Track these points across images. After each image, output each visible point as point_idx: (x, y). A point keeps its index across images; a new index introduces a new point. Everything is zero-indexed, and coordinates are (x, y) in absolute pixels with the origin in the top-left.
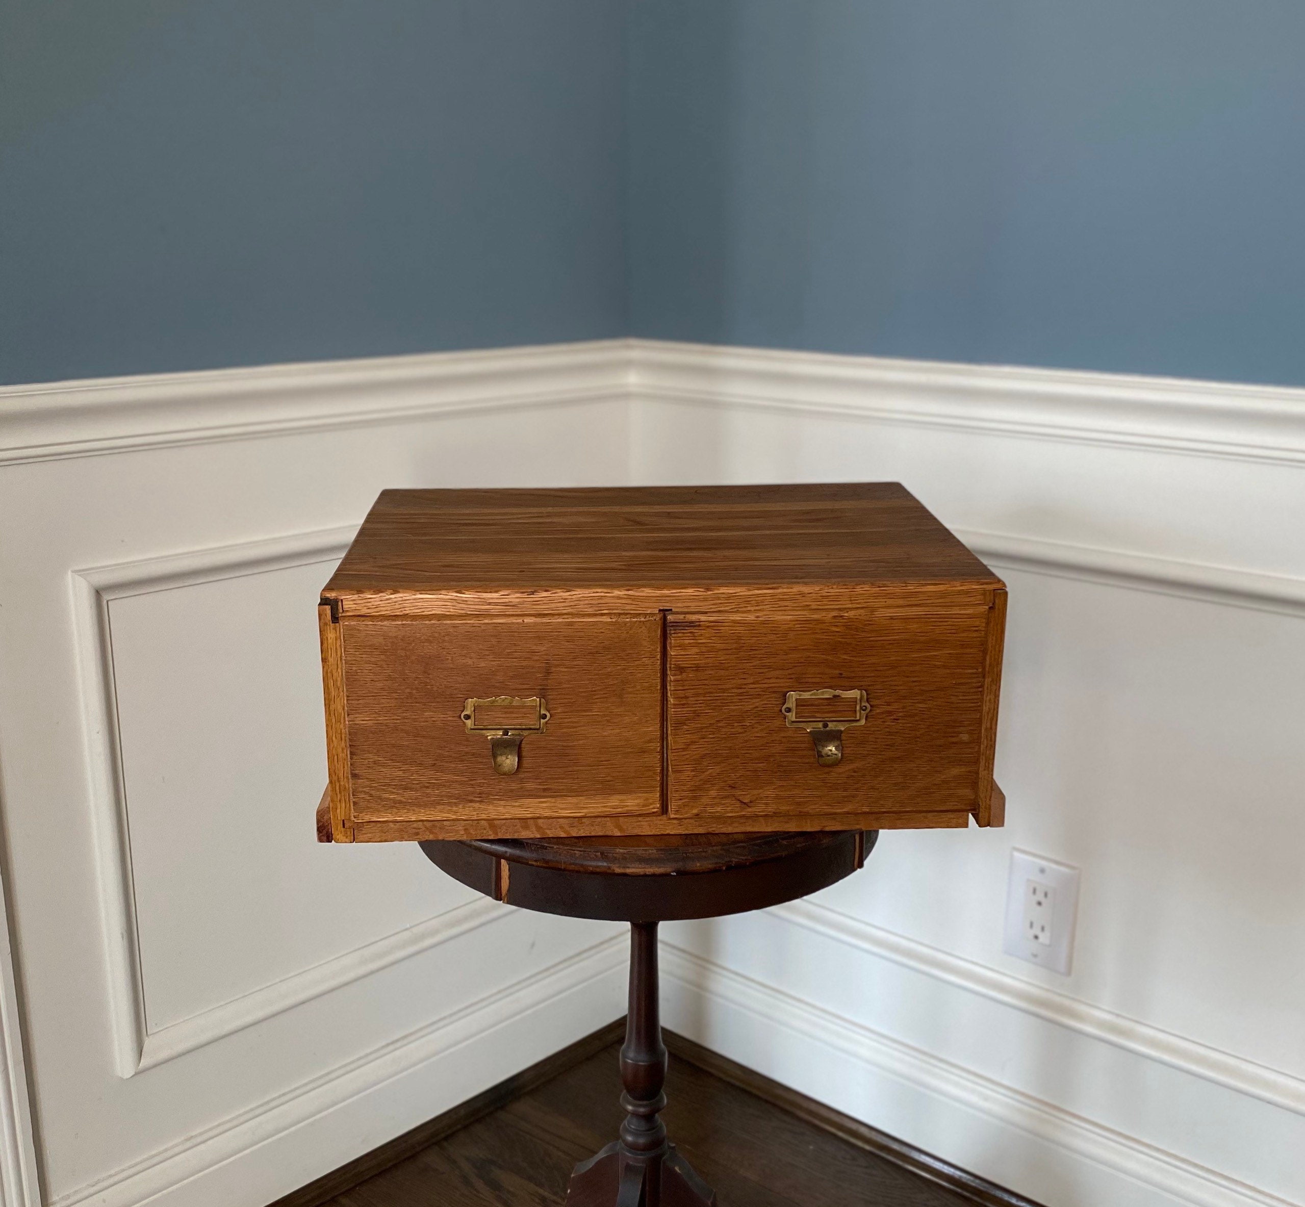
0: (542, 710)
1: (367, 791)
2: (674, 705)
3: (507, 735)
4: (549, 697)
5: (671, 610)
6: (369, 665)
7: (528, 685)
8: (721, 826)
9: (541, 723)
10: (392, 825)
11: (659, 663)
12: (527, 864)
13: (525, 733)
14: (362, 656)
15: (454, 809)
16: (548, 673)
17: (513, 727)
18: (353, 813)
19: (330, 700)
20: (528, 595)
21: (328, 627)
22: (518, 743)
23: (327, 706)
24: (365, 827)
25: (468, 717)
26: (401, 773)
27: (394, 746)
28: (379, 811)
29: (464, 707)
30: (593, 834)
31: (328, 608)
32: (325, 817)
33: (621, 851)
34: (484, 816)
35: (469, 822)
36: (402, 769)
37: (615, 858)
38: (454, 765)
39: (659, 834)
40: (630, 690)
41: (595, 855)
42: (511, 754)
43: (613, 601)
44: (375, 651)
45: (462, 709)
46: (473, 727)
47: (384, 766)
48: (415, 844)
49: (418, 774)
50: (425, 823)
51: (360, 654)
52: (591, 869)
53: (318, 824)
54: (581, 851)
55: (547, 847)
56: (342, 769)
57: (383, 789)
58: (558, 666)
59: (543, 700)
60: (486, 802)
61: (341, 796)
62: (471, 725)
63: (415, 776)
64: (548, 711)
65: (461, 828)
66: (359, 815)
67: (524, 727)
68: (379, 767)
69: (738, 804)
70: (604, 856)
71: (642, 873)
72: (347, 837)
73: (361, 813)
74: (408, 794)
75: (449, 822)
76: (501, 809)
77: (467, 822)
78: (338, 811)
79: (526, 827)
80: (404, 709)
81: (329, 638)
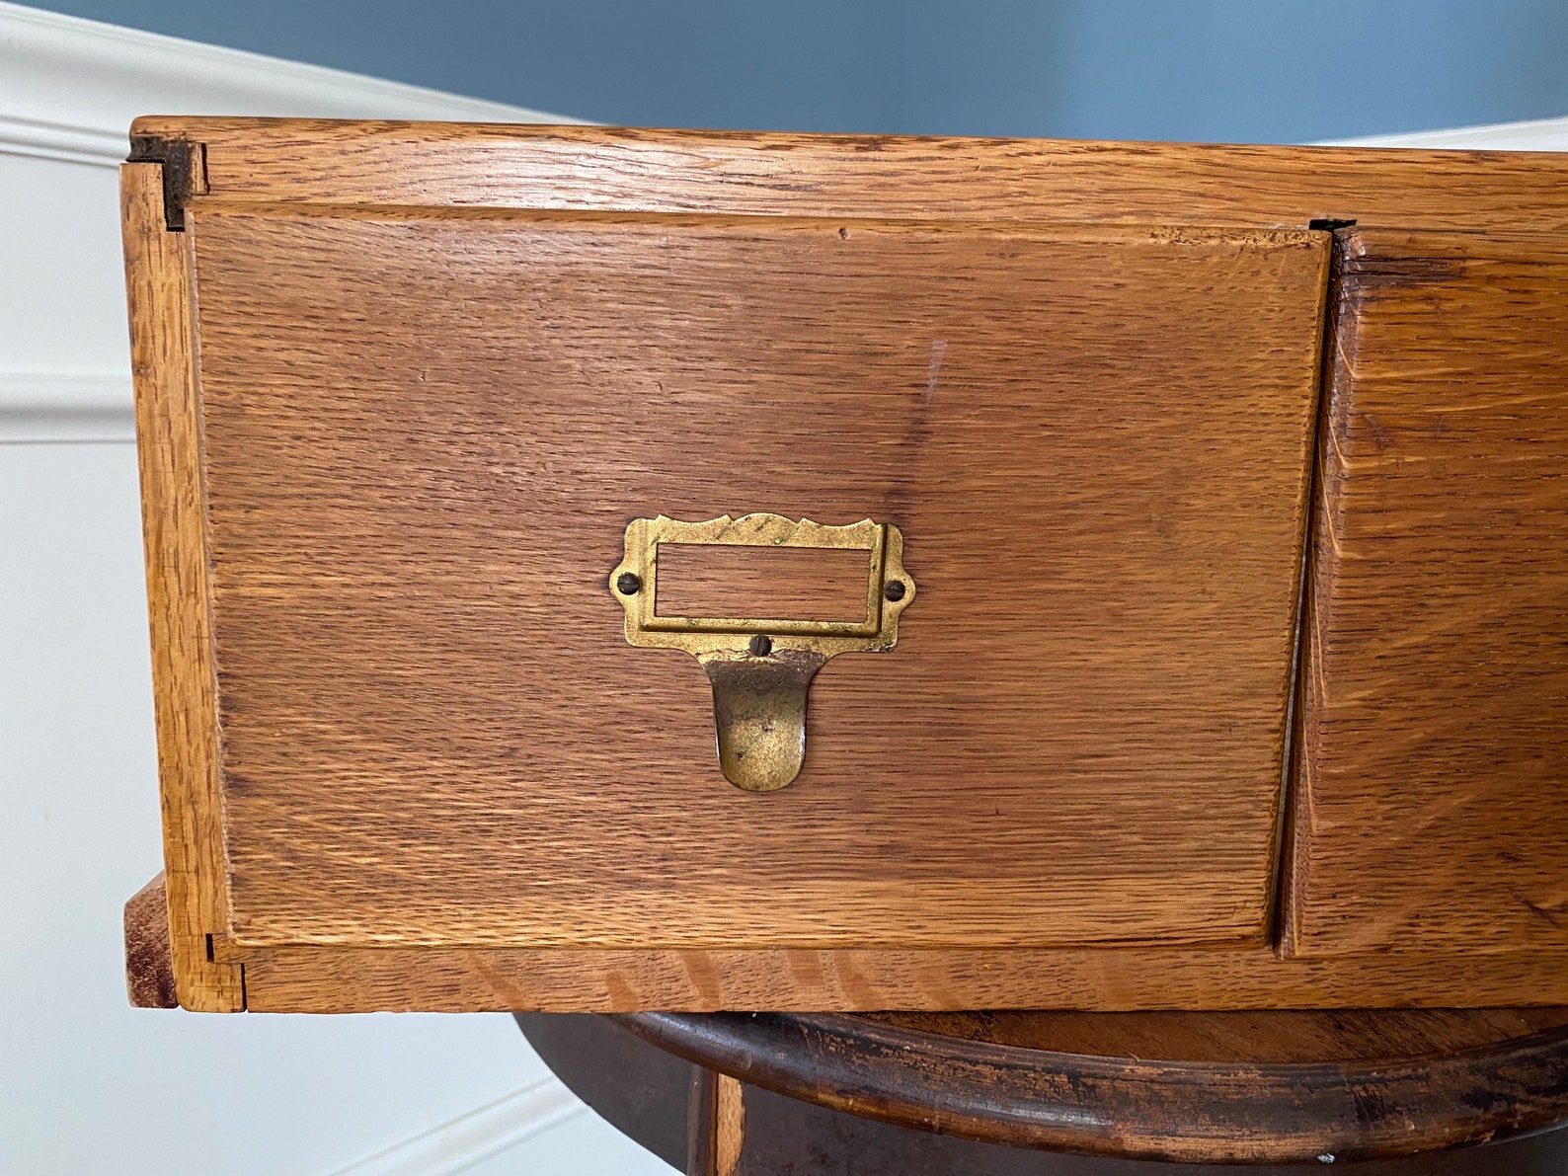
0: (889, 565)
1: (278, 838)
2: (1346, 562)
3: (766, 652)
4: (915, 521)
5: (1353, 222)
6: (286, 380)
7: (848, 478)
8: (1443, 986)
9: (885, 613)
10: (369, 958)
11: (1306, 411)
12: (812, 1100)
13: (828, 648)
14: (261, 343)
15: (576, 908)
16: (917, 433)
17: (787, 624)
18: (231, 916)
19: (160, 514)
20: (858, 149)
21: (154, 247)
22: (805, 682)
23: (152, 538)
24: (281, 960)
25: (632, 584)
26: (392, 778)
27: (373, 680)
28: (318, 910)
29: (621, 548)
30: (1027, 1004)
31: (152, 173)
32: (154, 925)
33: (1140, 1070)
34: (673, 937)
35: (623, 954)
36: (399, 764)
37: (1125, 1100)
38: (576, 757)
39: (1242, 1006)
40: (1199, 504)
41: (1052, 1084)
42: (780, 714)
43: (1152, 183)
44: (308, 324)
45: (614, 554)
46: (649, 621)
47: (336, 752)
48: (506, 1024)
49: (453, 783)
50: (478, 954)
51: (255, 336)
52: (1039, 1133)
53: (129, 946)
54: (998, 1066)
55: (880, 1045)
56: (204, 764)
57: (333, 836)
58: (950, 407)
59: (894, 532)
60: (684, 889)
61: (200, 853)
62: (643, 614)
63: (444, 793)
64: (909, 572)
65: (595, 973)
66: (249, 923)
67: (825, 626)
68: (322, 757)
69: (1523, 917)
70: (1084, 1091)
71: (1219, 1154)
72: (221, 992)
73: (257, 914)
74: (418, 851)
75: (558, 953)
76: (733, 912)
77: (614, 954)
78: (193, 901)
79: (811, 976)
80: (409, 547)
81: (157, 286)
